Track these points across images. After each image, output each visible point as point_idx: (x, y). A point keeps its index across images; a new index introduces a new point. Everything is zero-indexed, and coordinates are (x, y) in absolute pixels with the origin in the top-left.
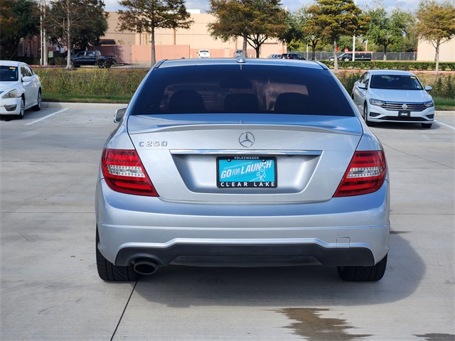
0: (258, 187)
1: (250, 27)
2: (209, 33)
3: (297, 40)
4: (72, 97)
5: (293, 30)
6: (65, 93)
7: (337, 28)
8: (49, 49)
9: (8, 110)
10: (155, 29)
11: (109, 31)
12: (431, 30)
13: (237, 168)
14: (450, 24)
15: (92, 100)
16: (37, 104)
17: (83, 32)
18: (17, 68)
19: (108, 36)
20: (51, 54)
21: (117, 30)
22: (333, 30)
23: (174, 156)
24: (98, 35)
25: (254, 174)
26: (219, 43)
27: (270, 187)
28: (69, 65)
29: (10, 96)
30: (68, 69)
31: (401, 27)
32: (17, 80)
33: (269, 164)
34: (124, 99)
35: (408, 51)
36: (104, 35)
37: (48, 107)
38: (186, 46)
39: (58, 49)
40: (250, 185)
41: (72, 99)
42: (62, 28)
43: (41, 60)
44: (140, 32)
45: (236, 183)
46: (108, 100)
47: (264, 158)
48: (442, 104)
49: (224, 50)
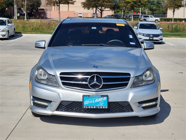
1: (98, 4)
2: (82, 6)
3: (117, 9)
4: (27, 31)
5: (116, 5)
6: (24, 30)
7: (133, 4)
8: (18, 13)
9: (3, 36)
10: (60, 4)
11: (42, 5)
12: (171, 5)
14: (178, 3)
15: (34, 33)
16: (13, 34)
17: (31, 6)
18: (6, 20)
19: (41, 7)
20: (19, 15)
21: (45, 5)
22: (131, 5)
24: (37, 7)
26: (86, 10)
28: (26, 19)
29: (3, 31)
30: (25, 21)
31: (159, 4)
32: (6, 25)
34: (46, 33)
35: (163, 14)
36: (40, 7)
37: (17, 35)
38: (73, 11)
39: (21, 12)
41: (27, 33)
42: (23, 4)
43: (14, 17)
44: (54, 6)
46: (40, 33)
48: (168, 35)
49: (88, 13)
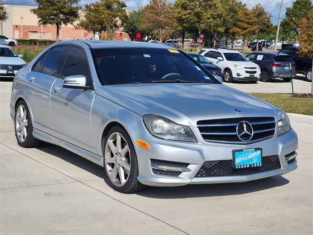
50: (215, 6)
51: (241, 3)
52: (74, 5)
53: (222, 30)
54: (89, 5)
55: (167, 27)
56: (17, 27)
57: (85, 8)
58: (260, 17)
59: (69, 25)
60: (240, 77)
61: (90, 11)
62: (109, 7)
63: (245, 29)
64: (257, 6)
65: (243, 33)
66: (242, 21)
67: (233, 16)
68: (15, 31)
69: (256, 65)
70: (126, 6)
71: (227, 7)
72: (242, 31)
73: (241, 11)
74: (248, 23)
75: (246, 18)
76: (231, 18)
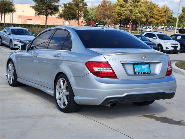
0: (146, 74)
13: (139, 67)
23: (122, 63)
25: (144, 69)
27: (149, 73)
33: (148, 66)
40: (144, 73)
45: (140, 73)
47: (146, 64)
50: (140, 6)
51: (155, 4)
52: (57, 4)
53: (144, 20)
54: (65, 4)
55: (112, 18)
56: (20, 16)
57: (63, 6)
58: (166, 13)
59: (53, 16)
60: (168, 50)
61: (66, 8)
62: (77, 5)
63: (158, 19)
64: (164, 6)
65: (157, 22)
66: (156, 15)
67: (151, 12)
68: (19, 19)
69: (177, 43)
70: (87, 5)
71: (147, 6)
72: (156, 21)
73: (156, 9)
74: (160, 16)
75: (159, 13)
76: (150, 13)
